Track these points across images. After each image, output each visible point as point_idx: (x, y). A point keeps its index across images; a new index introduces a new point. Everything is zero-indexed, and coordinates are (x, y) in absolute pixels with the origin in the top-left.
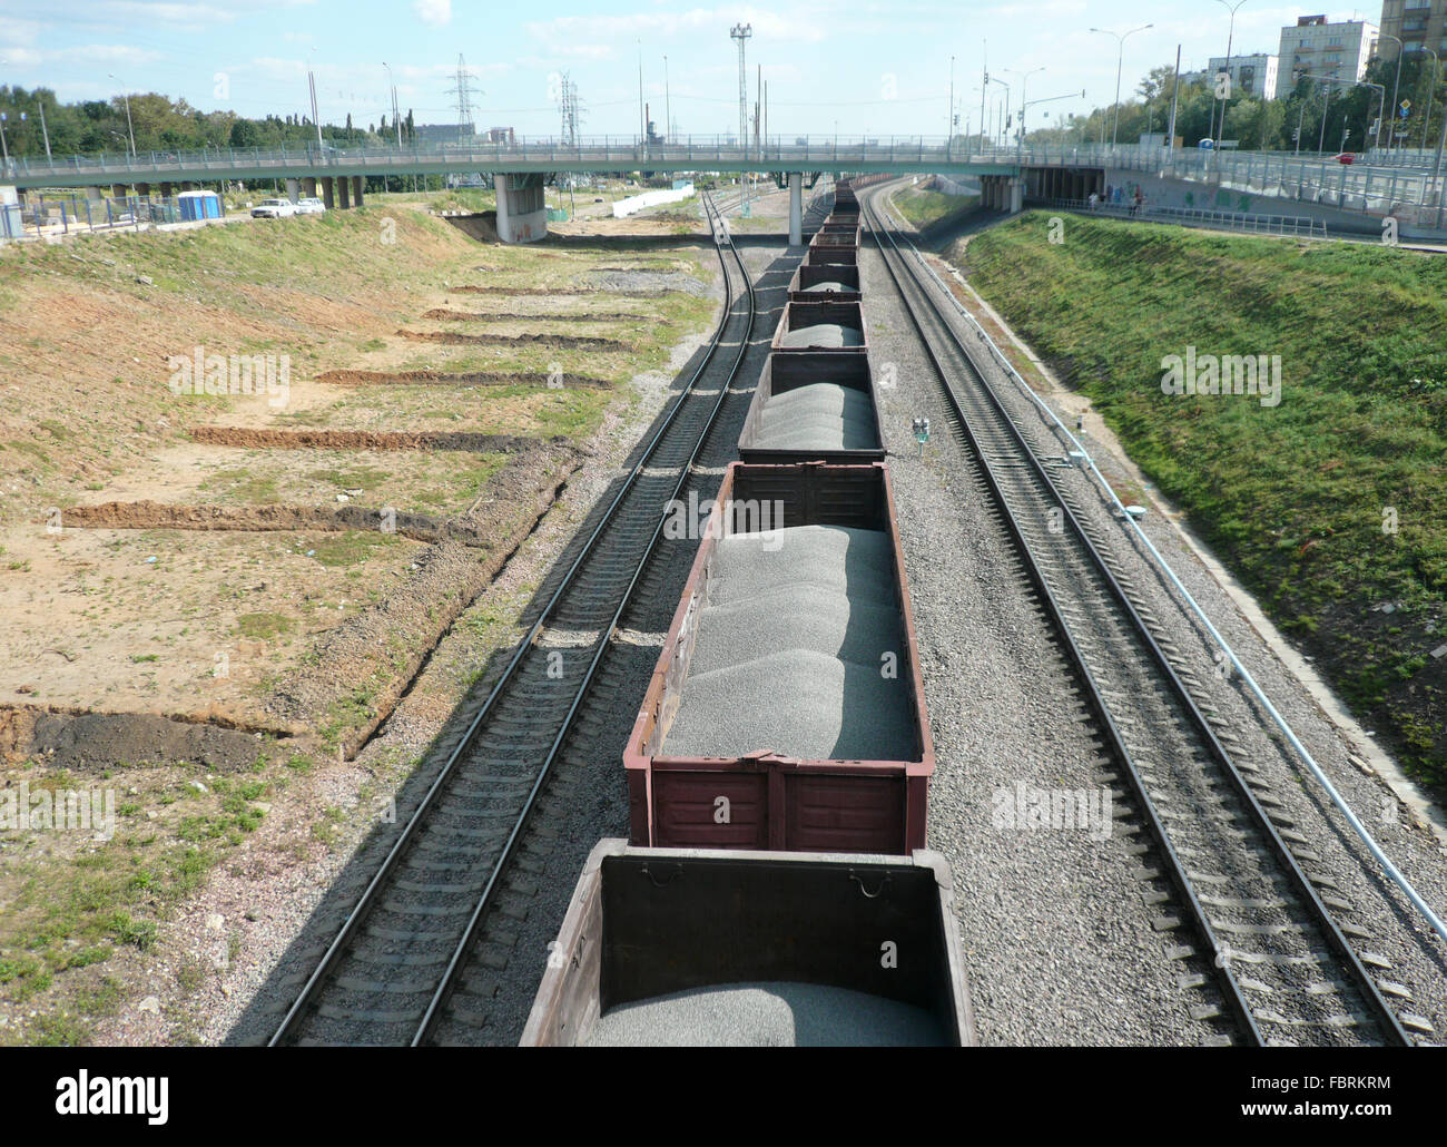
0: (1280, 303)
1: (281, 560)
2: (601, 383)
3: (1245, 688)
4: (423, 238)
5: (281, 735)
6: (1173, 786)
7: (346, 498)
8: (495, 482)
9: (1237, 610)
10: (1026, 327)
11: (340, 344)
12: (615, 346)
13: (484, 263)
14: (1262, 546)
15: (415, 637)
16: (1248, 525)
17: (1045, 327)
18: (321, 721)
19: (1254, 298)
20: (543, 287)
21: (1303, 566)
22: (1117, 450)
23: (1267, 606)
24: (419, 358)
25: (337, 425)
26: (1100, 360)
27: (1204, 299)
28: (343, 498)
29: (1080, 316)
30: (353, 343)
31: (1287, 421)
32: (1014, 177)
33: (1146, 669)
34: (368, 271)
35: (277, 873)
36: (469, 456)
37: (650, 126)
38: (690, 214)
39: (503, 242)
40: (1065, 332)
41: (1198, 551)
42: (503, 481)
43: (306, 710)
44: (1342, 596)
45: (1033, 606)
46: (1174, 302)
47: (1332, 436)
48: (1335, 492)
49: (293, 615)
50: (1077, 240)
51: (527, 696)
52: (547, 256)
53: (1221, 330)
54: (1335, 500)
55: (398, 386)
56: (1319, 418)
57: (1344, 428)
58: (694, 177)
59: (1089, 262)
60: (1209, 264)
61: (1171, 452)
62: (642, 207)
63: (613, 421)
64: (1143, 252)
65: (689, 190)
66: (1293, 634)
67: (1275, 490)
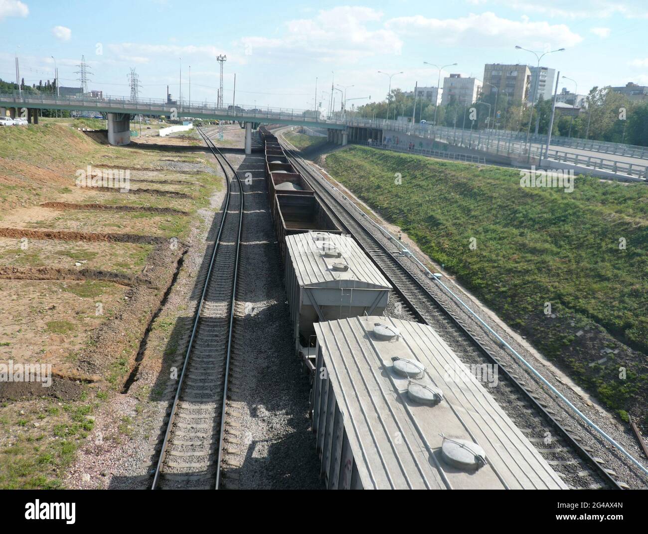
0: (475, 190)
1: (57, 295)
2: (184, 213)
3: (506, 350)
4: (76, 140)
5: (90, 382)
6: (495, 392)
7: (80, 264)
8: (151, 258)
9: (489, 317)
10: (362, 195)
11: (49, 189)
12: (184, 196)
13: (107, 154)
14: (493, 290)
15: (137, 333)
16: (485, 282)
17: (371, 195)
18: (107, 374)
19: (463, 188)
20: (139, 167)
21: (512, 299)
22: (418, 249)
23: (500, 315)
24: (90, 197)
25: (59, 227)
26: (401, 211)
27: (442, 187)
28: (78, 264)
29: (386, 191)
30: (56, 189)
31: (491, 239)
32: (344, 130)
33: (467, 343)
34: (54, 154)
35: (108, 451)
36: (134, 245)
37: (169, 96)
38: (195, 137)
39: (111, 145)
40: (381, 198)
41: (465, 293)
42: (155, 258)
43: (98, 369)
44: (532, 311)
45: (411, 316)
46: (428, 187)
47: (512, 246)
48: (519, 269)
49: (74, 322)
50: (377, 159)
51: (201, 359)
52: (136, 152)
53: (452, 200)
54: (520, 272)
55: (85, 211)
56: (504, 238)
57: (517, 243)
58: (191, 120)
59: (385, 168)
60: (441, 172)
61: (443, 250)
62: (171, 132)
63: (195, 231)
64: (409, 166)
65: (191, 126)
66: (515, 327)
67: (494, 267)
